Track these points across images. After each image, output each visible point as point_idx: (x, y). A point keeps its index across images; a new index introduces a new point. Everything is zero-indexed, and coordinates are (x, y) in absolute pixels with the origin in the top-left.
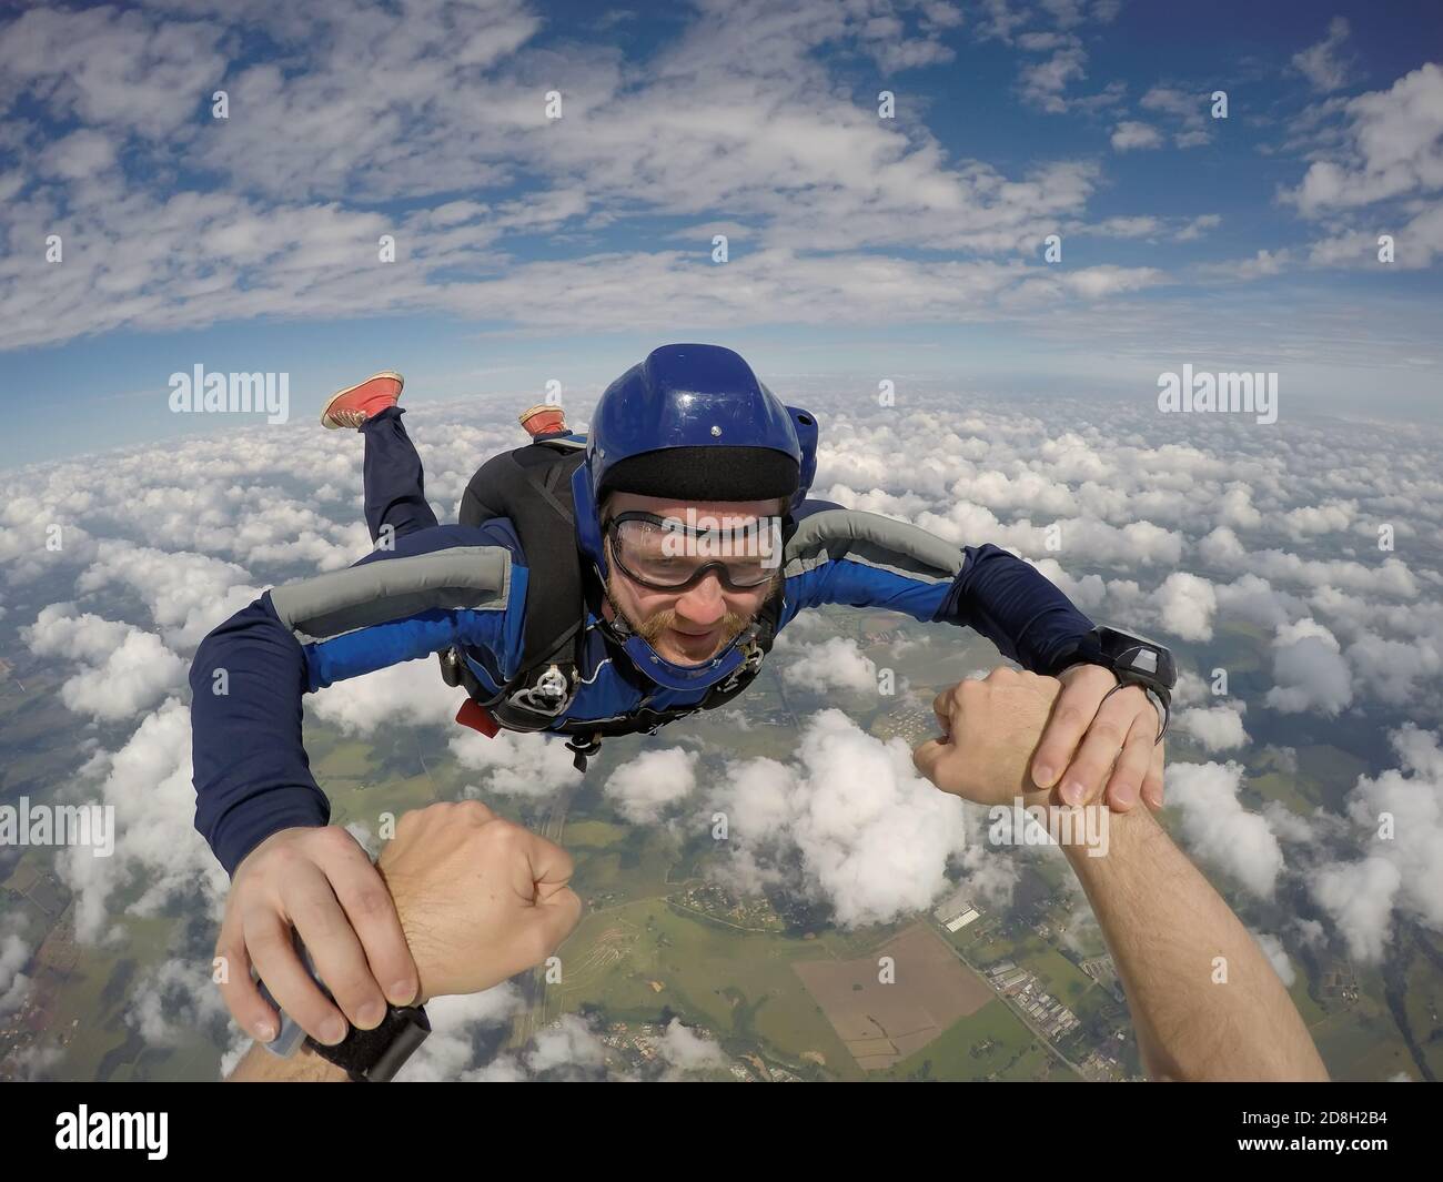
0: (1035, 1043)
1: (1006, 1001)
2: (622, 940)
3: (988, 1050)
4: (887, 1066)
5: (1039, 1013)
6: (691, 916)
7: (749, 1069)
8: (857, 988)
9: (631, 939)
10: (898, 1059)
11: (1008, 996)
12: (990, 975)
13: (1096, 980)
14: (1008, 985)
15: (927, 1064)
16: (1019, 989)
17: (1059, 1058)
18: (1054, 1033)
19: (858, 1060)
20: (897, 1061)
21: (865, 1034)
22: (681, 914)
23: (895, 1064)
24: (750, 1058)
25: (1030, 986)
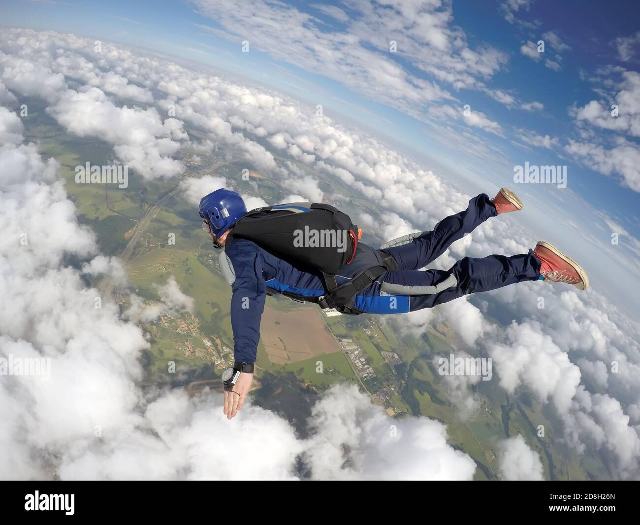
0: (354, 377)
1: (345, 354)
2: (169, 264)
3: (332, 372)
4: (283, 363)
5: (359, 365)
6: (206, 266)
7: (213, 344)
8: (277, 323)
9: (174, 266)
10: (288, 362)
11: (347, 353)
12: (340, 341)
13: (386, 361)
14: (348, 348)
15: (301, 370)
16: (353, 351)
17: (363, 388)
18: (364, 376)
19: (269, 356)
20: (288, 363)
21: (275, 345)
22: (202, 263)
23: (286, 364)
24: (215, 338)
25: (357, 352)
